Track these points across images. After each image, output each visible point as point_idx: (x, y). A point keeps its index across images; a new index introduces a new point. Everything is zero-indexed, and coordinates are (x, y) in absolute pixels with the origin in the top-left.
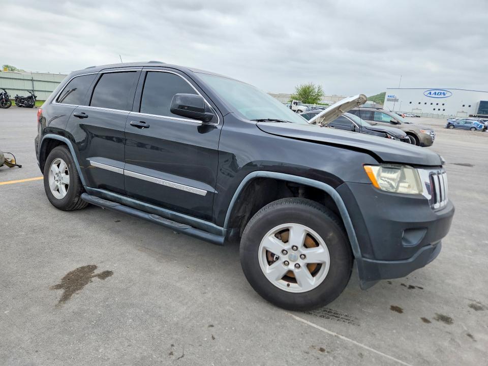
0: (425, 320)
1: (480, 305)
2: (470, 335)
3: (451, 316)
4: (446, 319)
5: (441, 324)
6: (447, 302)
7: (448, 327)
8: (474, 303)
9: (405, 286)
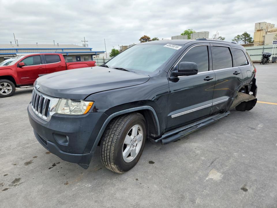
0: (36, 157)
1: (15, 184)
2: (15, 165)
3: (26, 167)
4: (28, 163)
5: (28, 160)
6: (32, 171)
7: (25, 161)
8: (18, 183)
9: (57, 163)
